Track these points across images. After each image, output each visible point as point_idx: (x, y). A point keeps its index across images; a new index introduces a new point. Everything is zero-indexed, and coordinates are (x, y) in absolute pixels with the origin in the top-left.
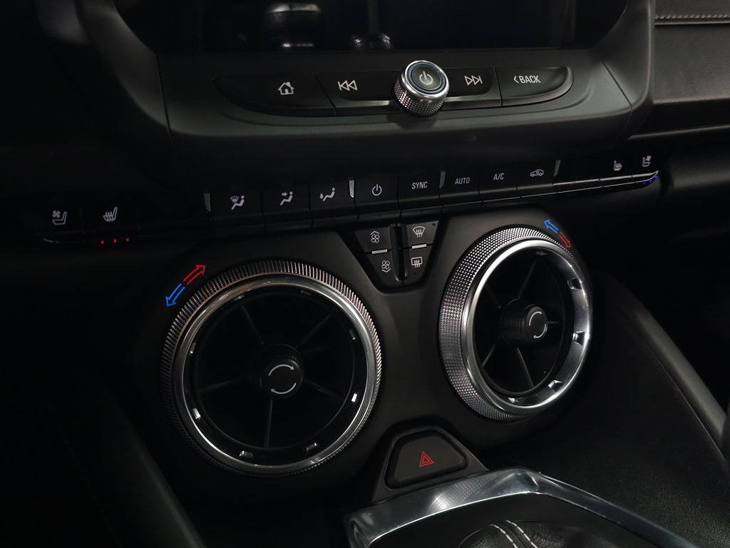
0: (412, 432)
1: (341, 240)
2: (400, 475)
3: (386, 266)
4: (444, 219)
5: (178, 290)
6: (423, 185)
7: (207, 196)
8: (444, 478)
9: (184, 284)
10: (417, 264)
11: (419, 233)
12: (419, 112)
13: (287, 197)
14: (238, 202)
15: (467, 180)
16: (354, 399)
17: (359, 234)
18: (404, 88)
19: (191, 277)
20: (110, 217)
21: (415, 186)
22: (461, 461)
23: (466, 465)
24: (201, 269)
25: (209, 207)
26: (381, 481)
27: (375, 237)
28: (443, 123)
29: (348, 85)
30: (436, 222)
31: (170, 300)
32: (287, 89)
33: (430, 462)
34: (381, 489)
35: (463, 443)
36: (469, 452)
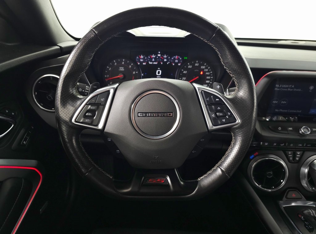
0: (291, 189)
1: (282, 152)
2: (288, 196)
3: (291, 158)
4: (304, 151)
5: (252, 156)
6: (301, 145)
8: (297, 199)
10: (297, 159)
11: (298, 153)
12: (303, 135)
13: (275, 144)
14: (266, 144)
15: (310, 145)
16: (282, 181)
17: (287, 152)
18: (301, 131)
19: (255, 154)
21: (299, 145)
22: (301, 197)
24: (257, 153)
26: (284, 197)
27: (290, 153)
28: (307, 138)
29: (291, 129)
30: (302, 152)
31: (251, 157)
32: (280, 128)
33: (295, 196)
34: (284, 198)
35: (302, 194)
36: (303, 196)
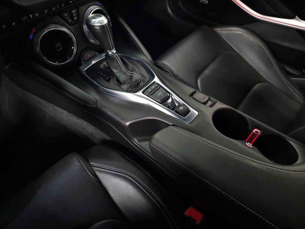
0: (84, 51)
1: (59, 17)
2: (85, 59)
3: (70, 21)
6: (71, 2)
7: (31, 15)
8: (93, 58)
9: (32, 34)
10: (76, 19)
11: (74, 12)
13: (46, 11)
14: (37, 15)
16: (73, 48)
17: (62, 15)
19: (33, 32)
20: (14, 24)
21: (70, 2)
22: (95, 54)
23: (96, 54)
24: (34, 30)
25: (32, 17)
27: (66, 15)
30: (76, 9)
31: (31, 38)
33: (90, 55)
34: (83, 62)
35: (95, 51)
36: (96, 53)
